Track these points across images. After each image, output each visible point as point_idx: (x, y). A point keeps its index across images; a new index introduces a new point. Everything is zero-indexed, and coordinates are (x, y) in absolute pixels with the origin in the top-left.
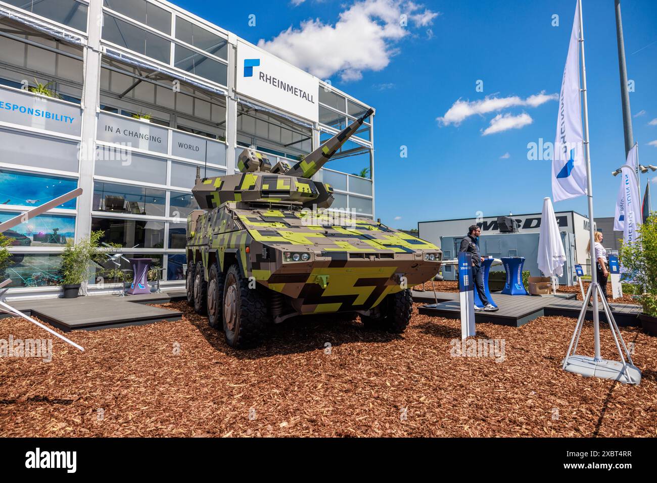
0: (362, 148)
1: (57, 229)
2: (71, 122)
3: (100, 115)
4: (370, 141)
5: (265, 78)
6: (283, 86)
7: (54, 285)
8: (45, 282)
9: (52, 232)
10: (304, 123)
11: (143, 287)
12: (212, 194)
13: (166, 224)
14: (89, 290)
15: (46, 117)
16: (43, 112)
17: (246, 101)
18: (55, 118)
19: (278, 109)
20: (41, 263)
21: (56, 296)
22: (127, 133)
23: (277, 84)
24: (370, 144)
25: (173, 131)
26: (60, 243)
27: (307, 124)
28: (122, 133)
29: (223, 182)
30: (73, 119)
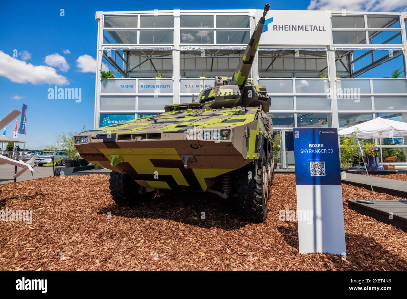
4: (402, 43)
5: (278, 28)
6: (294, 28)
10: (317, 49)
15: (160, 87)
17: (265, 48)
18: (163, 87)
19: (292, 46)
22: (194, 86)
23: (288, 29)
24: (402, 46)
27: (320, 49)
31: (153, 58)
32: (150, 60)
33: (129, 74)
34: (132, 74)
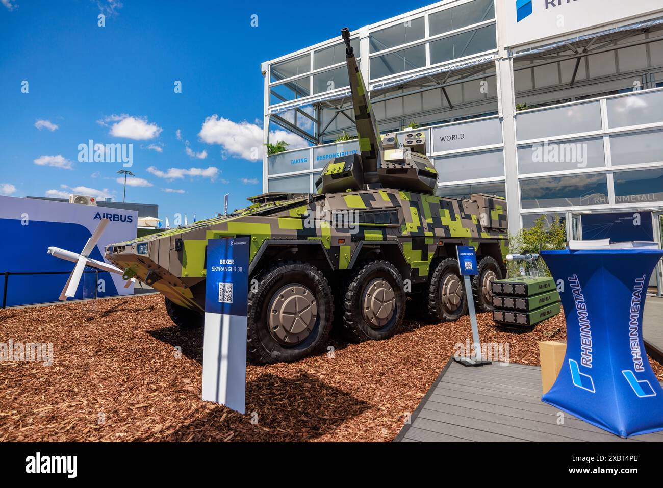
25: (434, 128)
31: (344, 109)
32: (342, 112)
33: (321, 138)
34: (326, 138)
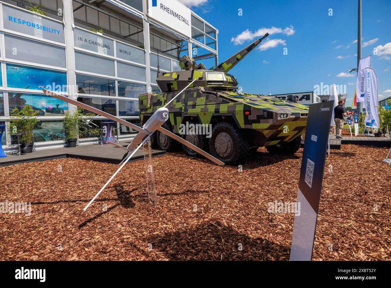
0: (211, 54)
1: (58, 105)
2: (58, 34)
3: (74, 29)
4: (216, 50)
5: (163, 8)
6: (173, 13)
7: (60, 140)
8: (55, 138)
9: (55, 107)
10: (184, 38)
11: (111, 139)
12: (171, 82)
13: (117, 101)
14: (80, 142)
15: (43, 30)
16: (41, 26)
17: (154, 23)
18: (48, 31)
19: (170, 28)
20: (52, 126)
21: (62, 146)
22: (91, 42)
23: (170, 12)
24: (216, 52)
25: (116, 41)
26: (61, 113)
27: (186, 39)
28: (88, 42)
29: (178, 76)
30: (59, 31)
